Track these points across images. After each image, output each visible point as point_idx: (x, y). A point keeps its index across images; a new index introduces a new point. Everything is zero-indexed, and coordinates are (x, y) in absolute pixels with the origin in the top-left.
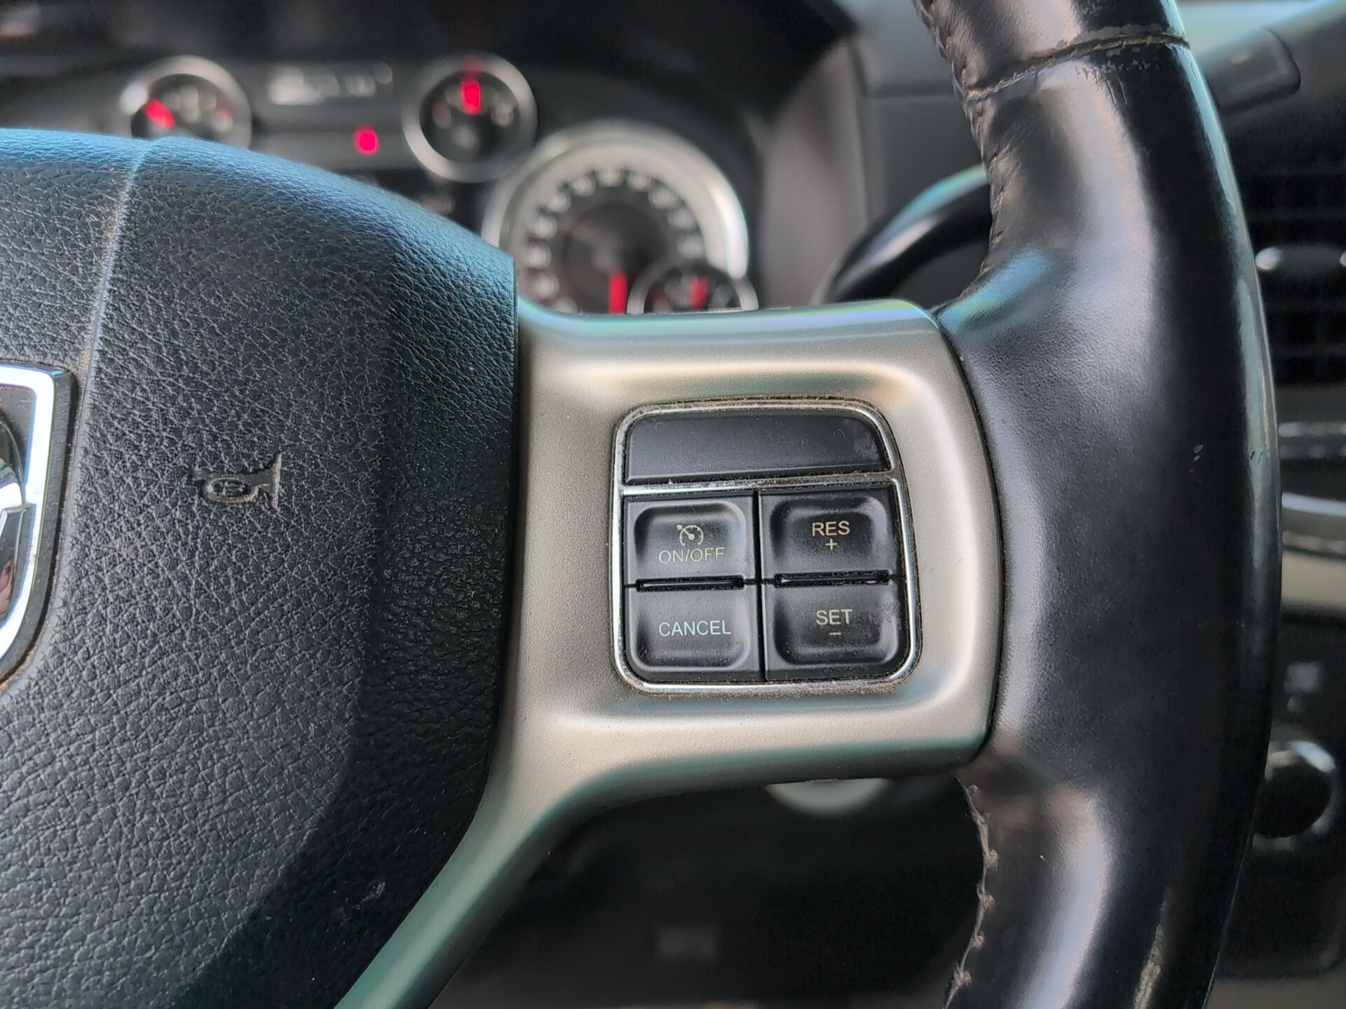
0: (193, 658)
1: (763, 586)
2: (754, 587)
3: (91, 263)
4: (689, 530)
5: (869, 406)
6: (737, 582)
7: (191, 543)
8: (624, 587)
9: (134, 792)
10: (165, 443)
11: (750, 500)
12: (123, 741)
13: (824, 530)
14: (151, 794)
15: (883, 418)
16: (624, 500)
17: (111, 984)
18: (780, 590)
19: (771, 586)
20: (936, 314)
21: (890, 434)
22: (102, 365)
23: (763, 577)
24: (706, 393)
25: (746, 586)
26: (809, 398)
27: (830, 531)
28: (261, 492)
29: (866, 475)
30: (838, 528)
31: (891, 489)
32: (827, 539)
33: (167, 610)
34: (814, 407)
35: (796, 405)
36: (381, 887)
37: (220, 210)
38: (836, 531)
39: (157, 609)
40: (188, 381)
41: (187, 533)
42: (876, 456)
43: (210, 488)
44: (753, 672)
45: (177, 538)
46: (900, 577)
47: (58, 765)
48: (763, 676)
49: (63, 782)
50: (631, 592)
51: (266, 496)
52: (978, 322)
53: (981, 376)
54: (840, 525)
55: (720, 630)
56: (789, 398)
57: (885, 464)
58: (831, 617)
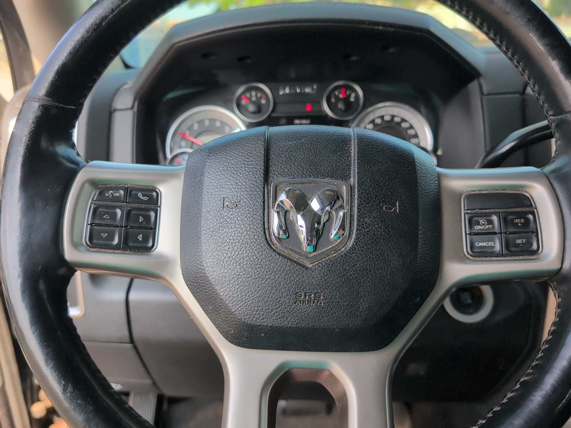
0: (383, 244)
1: (502, 234)
2: (500, 235)
3: (348, 158)
4: (482, 221)
5: (527, 192)
6: (495, 233)
7: (381, 220)
8: (466, 234)
9: (372, 272)
10: (374, 198)
11: (498, 214)
12: (370, 261)
13: (517, 221)
14: (376, 273)
15: (530, 195)
16: (465, 214)
17: (368, 314)
18: (507, 235)
19: (504, 234)
20: (542, 170)
21: (532, 198)
22: (359, 181)
23: (502, 232)
24: (485, 189)
25: (498, 234)
26: (511, 190)
27: (519, 221)
28: (395, 209)
29: (527, 208)
30: (521, 221)
31: (534, 212)
32: (518, 223)
33: (377, 234)
34: (512, 192)
35: (507, 192)
36: (418, 299)
37: (377, 146)
38: (520, 221)
39: (376, 234)
40: (377, 185)
41: (380, 217)
42: (530, 204)
43: (384, 208)
44: (501, 254)
45: (378, 218)
46: (537, 232)
47: (357, 266)
48: (502, 255)
49: (358, 270)
50: (468, 236)
51: (395, 210)
52: (554, 171)
53: (556, 185)
54: (521, 220)
55: (492, 245)
56: (506, 190)
57: (531, 205)
58: (520, 241)
